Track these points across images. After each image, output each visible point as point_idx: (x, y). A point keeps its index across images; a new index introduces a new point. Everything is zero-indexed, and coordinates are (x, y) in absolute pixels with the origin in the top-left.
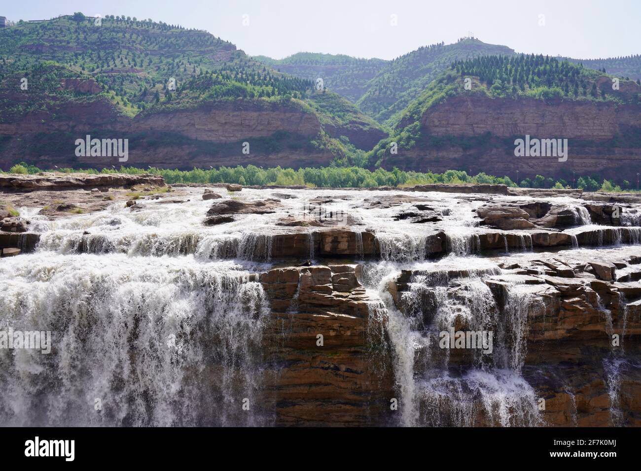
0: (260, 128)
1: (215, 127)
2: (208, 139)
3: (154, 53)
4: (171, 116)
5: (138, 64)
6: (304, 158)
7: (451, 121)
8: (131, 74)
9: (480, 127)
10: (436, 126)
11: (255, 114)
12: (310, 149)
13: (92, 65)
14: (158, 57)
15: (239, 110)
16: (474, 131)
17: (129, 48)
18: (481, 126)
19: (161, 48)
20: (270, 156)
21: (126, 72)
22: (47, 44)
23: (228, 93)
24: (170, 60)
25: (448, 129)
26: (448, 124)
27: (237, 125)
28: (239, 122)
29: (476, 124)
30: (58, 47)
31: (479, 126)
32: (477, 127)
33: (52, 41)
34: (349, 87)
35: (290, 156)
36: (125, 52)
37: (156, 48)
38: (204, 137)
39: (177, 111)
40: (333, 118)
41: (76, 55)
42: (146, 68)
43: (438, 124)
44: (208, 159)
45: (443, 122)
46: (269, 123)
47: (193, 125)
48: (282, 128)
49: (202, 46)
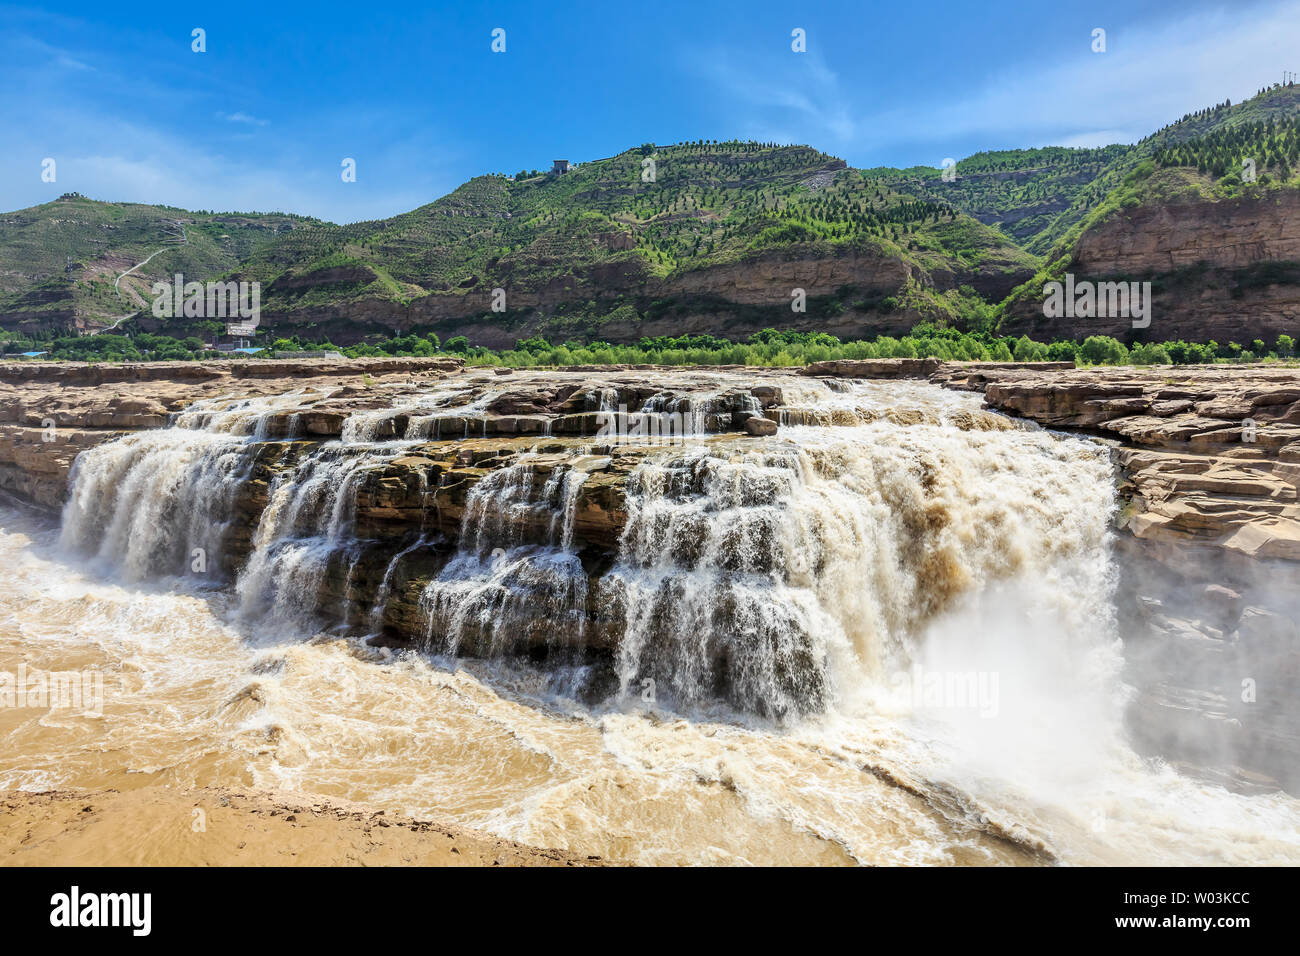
0: (820, 283)
1: (759, 285)
2: (751, 302)
3: (733, 185)
4: (707, 273)
5: (708, 203)
6: (876, 322)
7: (1127, 249)
8: (694, 218)
9: (1186, 255)
10: (1098, 260)
11: (814, 264)
12: (889, 308)
13: (650, 211)
14: (736, 190)
15: (792, 260)
16: (1172, 262)
17: (700, 183)
18: (1189, 252)
19: (743, 178)
20: (829, 322)
21: (688, 216)
22: (604, 189)
23: (783, 236)
24: (752, 193)
25: (1120, 263)
26: (1120, 254)
27: (789, 281)
28: (791, 276)
29: (1177, 249)
30: (617, 191)
31: (1183, 252)
32: (1180, 255)
33: (610, 184)
34: (1049, 200)
35: (857, 321)
36: (693, 187)
37: (738, 179)
38: (747, 299)
39: (714, 267)
40: (953, 259)
41: (636, 200)
42: (718, 209)
43: (1099, 256)
44: (747, 328)
45: (1111, 252)
46: (832, 276)
47: (733, 284)
48: (850, 282)
49: (797, 168)
